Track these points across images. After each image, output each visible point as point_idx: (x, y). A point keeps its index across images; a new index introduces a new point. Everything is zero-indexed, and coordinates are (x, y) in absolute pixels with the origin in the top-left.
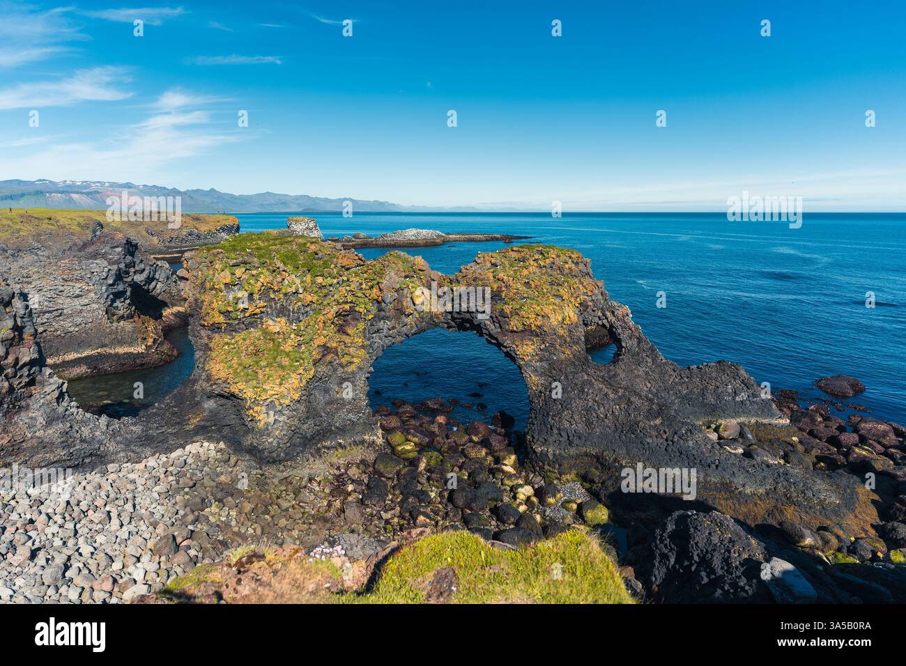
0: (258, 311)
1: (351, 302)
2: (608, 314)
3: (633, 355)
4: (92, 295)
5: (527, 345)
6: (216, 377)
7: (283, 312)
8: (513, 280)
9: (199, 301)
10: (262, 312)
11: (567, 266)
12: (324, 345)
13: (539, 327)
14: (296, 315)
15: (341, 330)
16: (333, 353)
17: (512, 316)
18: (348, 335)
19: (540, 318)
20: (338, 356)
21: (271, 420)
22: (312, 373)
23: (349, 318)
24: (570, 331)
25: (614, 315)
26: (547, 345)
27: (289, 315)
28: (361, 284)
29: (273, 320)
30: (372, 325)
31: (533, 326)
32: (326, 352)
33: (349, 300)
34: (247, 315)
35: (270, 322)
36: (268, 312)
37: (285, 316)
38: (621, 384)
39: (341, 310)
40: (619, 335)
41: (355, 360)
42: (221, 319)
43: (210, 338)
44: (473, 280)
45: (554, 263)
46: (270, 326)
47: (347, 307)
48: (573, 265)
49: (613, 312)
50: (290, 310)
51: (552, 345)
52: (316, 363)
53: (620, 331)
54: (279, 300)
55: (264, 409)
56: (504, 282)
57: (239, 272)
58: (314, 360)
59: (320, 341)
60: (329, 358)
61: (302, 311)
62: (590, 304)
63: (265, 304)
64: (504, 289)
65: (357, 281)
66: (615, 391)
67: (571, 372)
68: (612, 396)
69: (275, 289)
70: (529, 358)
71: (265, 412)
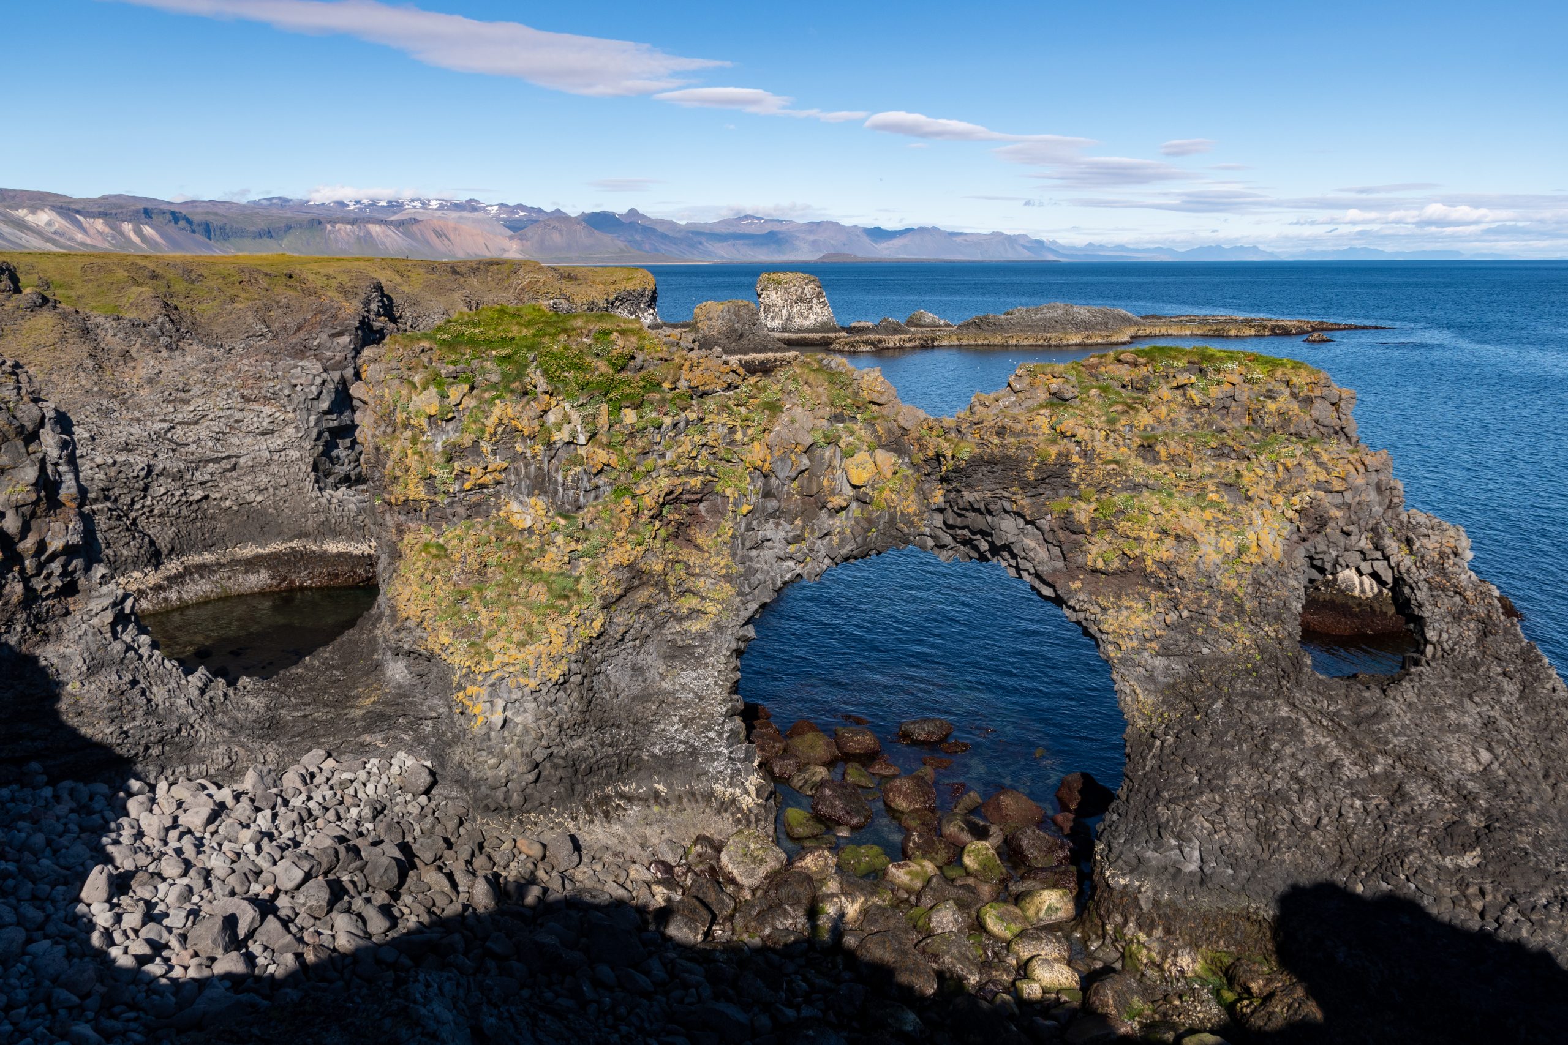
0: (488, 478)
1: (707, 472)
2: (1392, 545)
3: (1458, 669)
4: (291, 430)
5: (1130, 608)
6: (405, 615)
7: (541, 484)
8: (1107, 438)
9: (382, 451)
10: (498, 483)
11: (1272, 406)
12: (630, 566)
13: (1167, 566)
14: (571, 493)
15: (680, 533)
16: (656, 585)
17: (1095, 530)
18: (697, 546)
19: (1170, 542)
20: (668, 594)
21: (497, 719)
22: (597, 625)
23: (702, 507)
24: (1257, 583)
25: (1411, 552)
26: (1185, 614)
27: (556, 491)
28: (732, 430)
29: (521, 502)
30: (749, 528)
31: (1149, 562)
32: (637, 583)
33: (701, 468)
34: (467, 486)
35: (514, 506)
36: (509, 482)
37: (545, 492)
38: (1387, 742)
39: (680, 489)
40: (1420, 606)
41: (709, 607)
42: (419, 492)
43: (401, 531)
44: (998, 434)
45: (1233, 398)
46: (513, 513)
47: (696, 482)
48: (1295, 406)
49: (1409, 542)
50: (556, 482)
51: (1199, 616)
52: (608, 605)
53: (1422, 595)
54: (533, 457)
55: (484, 692)
56: (1078, 443)
57: (455, 393)
58: (604, 598)
59: (621, 555)
60: (642, 596)
61: (585, 484)
62: (1335, 513)
63: (505, 465)
64: (1076, 459)
65: (724, 425)
66: (1367, 760)
67: (1244, 694)
68: (1350, 770)
69: (526, 432)
70: (1135, 643)
71: (486, 698)
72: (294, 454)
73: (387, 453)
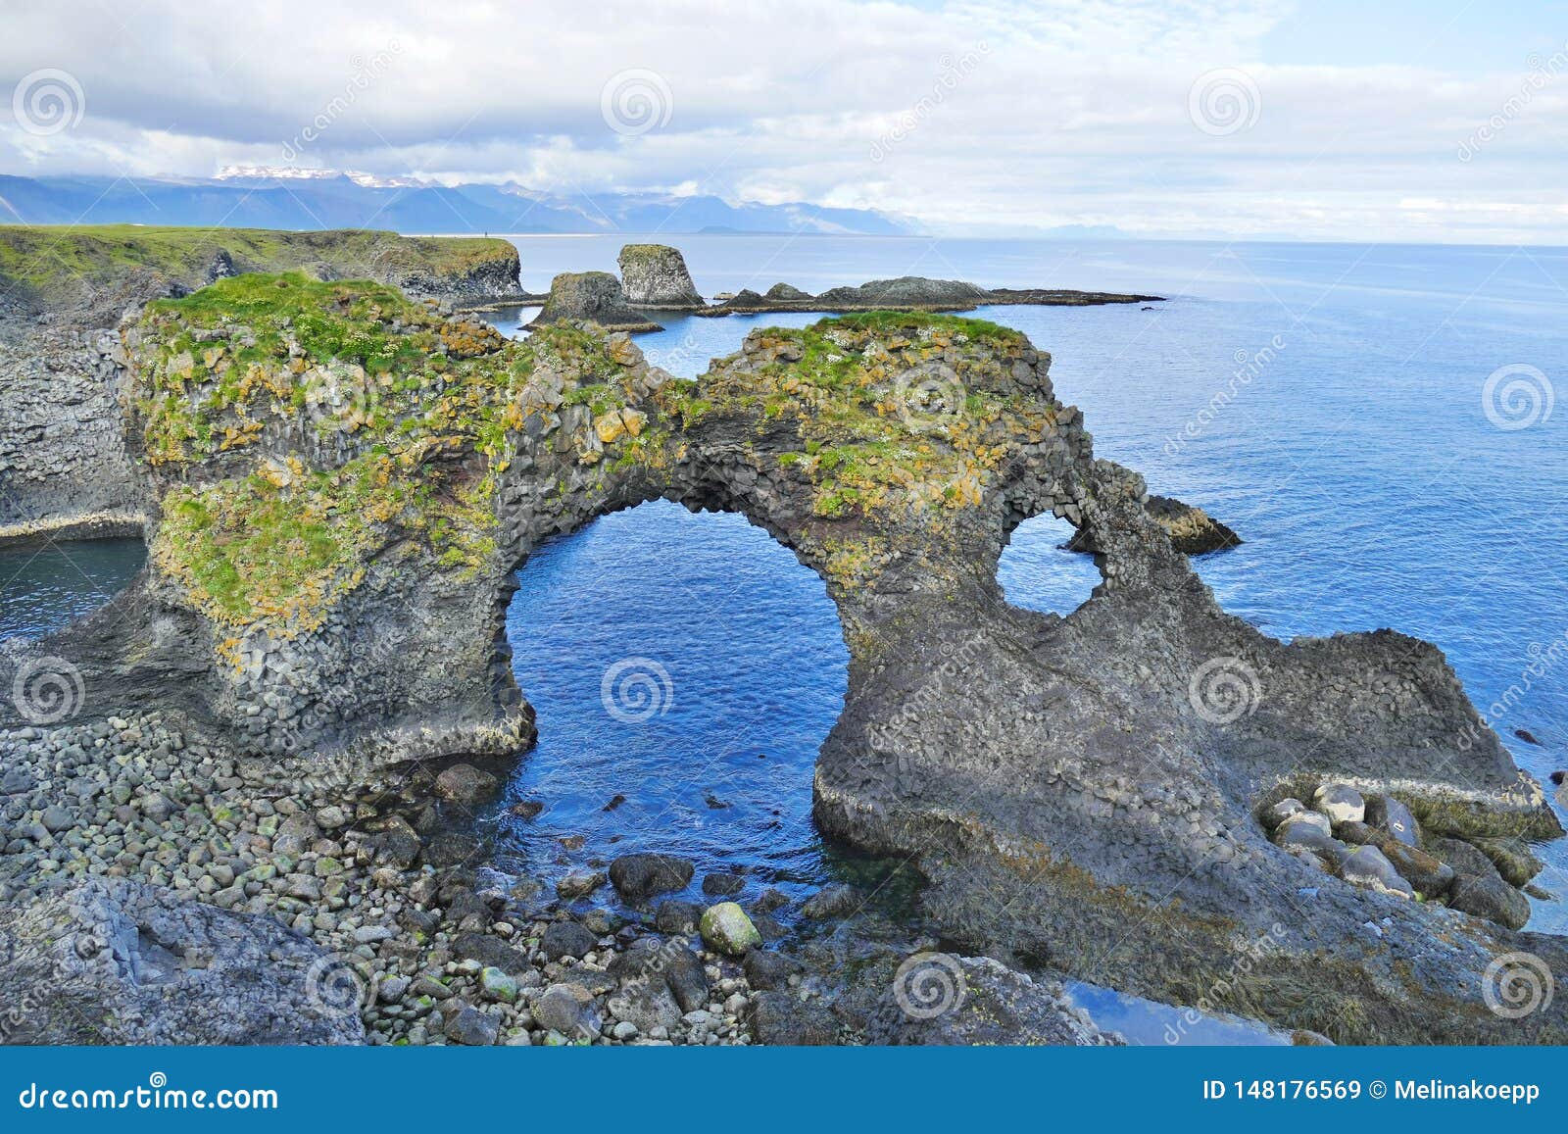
0: (244, 439)
1: (466, 432)
2: (1081, 491)
3: (1131, 599)
5: (851, 551)
6: (166, 572)
7: (299, 442)
8: (830, 395)
9: (141, 414)
10: (255, 443)
12: (389, 521)
13: (881, 511)
14: (328, 452)
15: (442, 490)
16: (417, 539)
17: (820, 481)
18: (459, 502)
20: (431, 547)
21: (257, 669)
22: (357, 578)
23: (465, 464)
24: (960, 525)
25: (1094, 495)
26: (897, 554)
27: (312, 451)
28: (490, 391)
29: (278, 461)
30: (507, 485)
31: (866, 509)
32: (397, 537)
33: (461, 427)
34: (224, 446)
35: (271, 465)
36: (265, 443)
37: (301, 452)
38: (1059, 662)
39: (439, 448)
41: (472, 560)
42: (179, 454)
43: (162, 492)
44: (731, 393)
46: (270, 472)
47: (455, 441)
48: (998, 366)
49: (1095, 488)
50: (312, 441)
51: (909, 556)
52: (368, 558)
53: (1103, 534)
54: (288, 418)
55: (243, 644)
56: (803, 401)
57: (211, 357)
58: (363, 551)
59: (378, 511)
60: (404, 549)
61: (342, 443)
62: (1033, 462)
63: (261, 426)
64: (802, 415)
65: (482, 386)
66: (1041, 679)
67: (946, 625)
68: (1027, 687)
69: (280, 394)
70: (856, 582)
71: (245, 649)
72: (103, 423)
73: (146, 417)
